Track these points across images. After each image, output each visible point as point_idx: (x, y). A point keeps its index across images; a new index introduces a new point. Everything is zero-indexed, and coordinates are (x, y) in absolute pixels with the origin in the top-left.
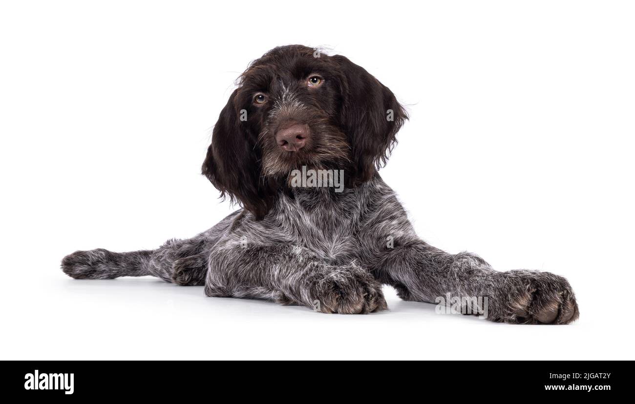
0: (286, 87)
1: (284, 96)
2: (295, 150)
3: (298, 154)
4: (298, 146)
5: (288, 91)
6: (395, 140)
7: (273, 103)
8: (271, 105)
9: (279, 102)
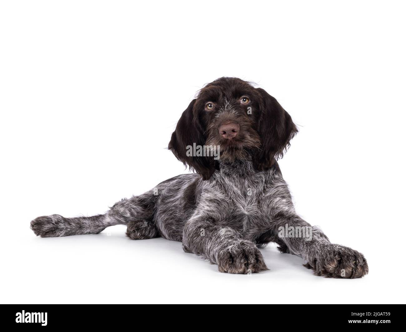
0: (228, 101)
1: (226, 106)
2: (229, 138)
3: (231, 141)
4: (232, 136)
5: (229, 103)
6: (289, 144)
7: (219, 109)
8: (217, 110)
9: (223, 109)
